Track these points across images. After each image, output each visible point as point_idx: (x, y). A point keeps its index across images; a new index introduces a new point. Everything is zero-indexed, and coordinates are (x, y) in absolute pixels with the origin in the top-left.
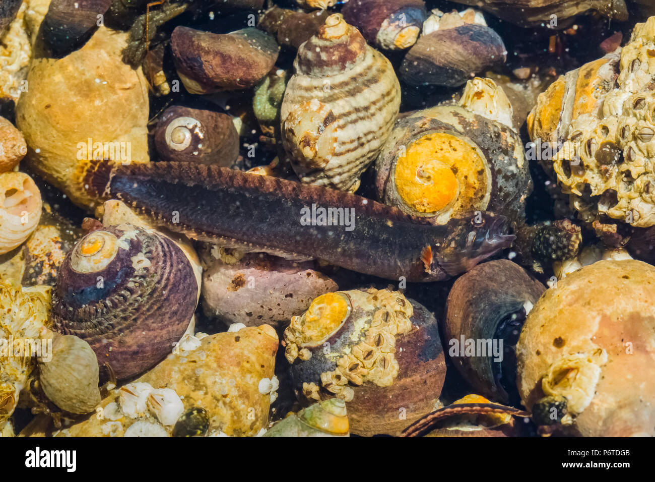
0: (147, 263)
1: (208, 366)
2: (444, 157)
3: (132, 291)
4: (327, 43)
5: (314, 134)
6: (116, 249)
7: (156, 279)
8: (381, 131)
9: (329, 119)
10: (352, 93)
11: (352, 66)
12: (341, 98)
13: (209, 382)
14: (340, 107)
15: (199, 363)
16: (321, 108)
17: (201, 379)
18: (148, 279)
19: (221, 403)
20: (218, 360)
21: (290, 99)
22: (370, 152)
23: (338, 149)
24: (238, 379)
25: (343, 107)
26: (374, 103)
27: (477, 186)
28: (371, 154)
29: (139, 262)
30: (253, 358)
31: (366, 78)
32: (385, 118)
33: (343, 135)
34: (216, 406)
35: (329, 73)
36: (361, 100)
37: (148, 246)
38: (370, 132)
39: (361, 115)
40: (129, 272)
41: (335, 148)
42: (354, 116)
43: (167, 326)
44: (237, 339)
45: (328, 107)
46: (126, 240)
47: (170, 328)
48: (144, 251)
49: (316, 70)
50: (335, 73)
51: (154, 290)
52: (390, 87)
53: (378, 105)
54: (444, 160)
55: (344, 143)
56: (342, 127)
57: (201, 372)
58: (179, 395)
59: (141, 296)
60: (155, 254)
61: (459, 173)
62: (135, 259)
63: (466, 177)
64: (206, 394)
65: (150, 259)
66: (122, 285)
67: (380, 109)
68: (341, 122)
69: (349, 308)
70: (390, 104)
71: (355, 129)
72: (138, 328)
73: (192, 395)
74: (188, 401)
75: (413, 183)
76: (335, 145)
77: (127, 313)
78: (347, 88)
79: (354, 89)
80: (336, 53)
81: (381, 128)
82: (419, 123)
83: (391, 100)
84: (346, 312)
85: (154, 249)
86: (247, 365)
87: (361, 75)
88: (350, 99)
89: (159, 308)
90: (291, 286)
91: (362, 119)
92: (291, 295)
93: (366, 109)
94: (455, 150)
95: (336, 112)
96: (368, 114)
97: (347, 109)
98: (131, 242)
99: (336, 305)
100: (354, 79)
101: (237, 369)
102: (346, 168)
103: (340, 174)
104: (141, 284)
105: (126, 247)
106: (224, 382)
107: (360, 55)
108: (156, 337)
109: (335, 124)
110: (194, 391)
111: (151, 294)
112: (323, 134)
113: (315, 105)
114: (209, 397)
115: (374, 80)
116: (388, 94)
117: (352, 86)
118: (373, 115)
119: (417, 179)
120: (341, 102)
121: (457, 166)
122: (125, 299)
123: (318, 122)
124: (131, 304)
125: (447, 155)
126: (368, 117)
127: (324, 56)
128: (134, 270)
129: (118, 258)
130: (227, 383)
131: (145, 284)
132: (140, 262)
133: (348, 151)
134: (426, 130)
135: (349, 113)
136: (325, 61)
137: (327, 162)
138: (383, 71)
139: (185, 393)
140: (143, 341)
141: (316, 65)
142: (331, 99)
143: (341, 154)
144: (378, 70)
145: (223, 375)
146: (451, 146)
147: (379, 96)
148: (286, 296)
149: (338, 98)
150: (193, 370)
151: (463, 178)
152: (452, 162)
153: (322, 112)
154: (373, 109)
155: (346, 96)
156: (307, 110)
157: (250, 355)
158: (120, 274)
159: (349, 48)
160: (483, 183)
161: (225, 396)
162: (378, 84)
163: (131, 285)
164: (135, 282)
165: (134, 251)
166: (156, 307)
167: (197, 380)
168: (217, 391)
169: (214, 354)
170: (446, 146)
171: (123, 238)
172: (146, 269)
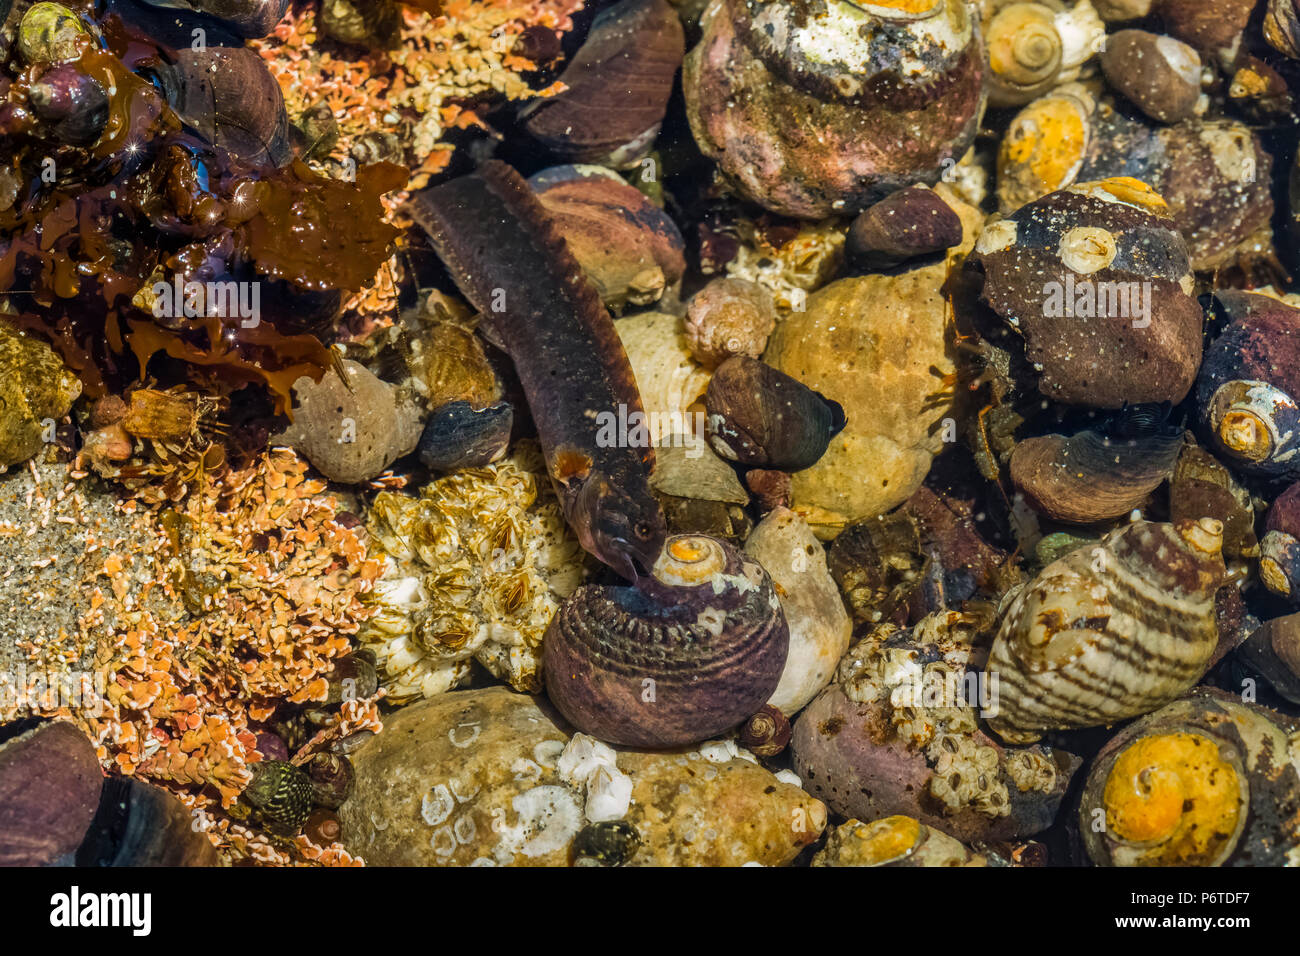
0: (716, 629)
1: (702, 791)
2: (1190, 778)
3: (666, 640)
4: (1180, 543)
5: (1067, 620)
6: (706, 579)
7: (708, 656)
8: (1134, 700)
9: (1098, 623)
10: (1150, 623)
11: (1180, 595)
12: (1134, 616)
13: (682, 811)
14: (1124, 624)
15: (697, 781)
16: (1101, 603)
17: (677, 799)
18: (697, 647)
19: (674, 846)
20: (723, 794)
21: (1072, 562)
22: (1096, 709)
23: (1070, 669)
24: (722, 836)
25: (1125, 627)
26: (1162, 659)
27: (1201, 849)
28: (1094, 714)
29: (710, 619)
30: (764, 828)
31: (1181, 624)
32: (1154, 689)
33: (1094, 659)
34: (664, 846)
35: (1148, 577)
36: (1153, 641)
37: (744, 614)
38: (1121, 686)
39: (1135, 656)
40: (687, 617)
41: (1068, 662)
42: (1125, 649)
43: (660, 716)
44: (770, 790)
45: (1109, 610)
46: (728, 584)
47: (662, 721)
48: (732, 615)
49: (1135, 560)
50: (1155, 584)
51: (690, 665)
52: (1195, 661)
53: (1164, 667)
54: (1186, 784)
55: (1083, 668)
56: (1100, 648)
57: (686, 792)
58: (633, 796)
59: (668, 655)
60: (739, 630)
61: (1190, 815)
62: (710, 611)
63: (1194, 827)
64: (666, 821)
65: (726, 629)
66: (665, 621)
67: (1160, 673)
68: (1106, 641)
69: (909, 852)
70: (1174, 681)
71: (1111, 665)
72: (629, 685)
73: (649, 809)
74: (636, 812)
75: (1128, 781)
76: (1073, 658)
77: (635, 657)
78: (1150, 612)
79: (1158, 621)
80: (1179, 562)
81: (1137, 695)
82: (1210, 715)
83: (1181, 679)
84: (902, 852)
85: (746, 624)
86: (748, 830)
87: (1179, 614)
88: (1142, 628)
89: (671, 688)
90: (877, 783)
91: (1131, 662)
92: (869, 794)
93: (1148, 656)
94: (1212, 783)
95: (1112, 625)
96: (1143, 664)
97: (1127, 634)
98: (731, 591)
99: (899, 837)
100: (1168, 611)
101: (731, 823)
102: (1051, 700)
103: (1039, 699)
104: (682, 643)
105: (719, 588)
106: (701, 825)
107: (1201, 594)
108: (637, 714)
109: (1097, 637)
110: (655, 806)
111: (680, 665)
112: (1075, 631)
113: (1098, 593)
114: (665, 827)
115: (1187, 636)
116: (1186, 667)
117: (1158, 616)
118: (1147, 671)
119: (1135, 779)
120: (1128, 620)
121: (1197, 804)
122: (650, 640)
123: (1084, 612)
124: (649, 651)
125: (1197, 780)
126: (1139, 668)
127: (1162, 552)
128: (695, 621)
129: (694, 591)
130: (705, 830)
131: (687, 647)
132: (712, 621)
133: (1078, 682)
134: (1208, 729)
135: (1122, 641)
136: (1157, 558)
137: (1044, 668)
138: (1206, 639)
139: (641, 799)
140: (619, 702)
141: (1141, 553)
142: (1122, 607)
143: (1066, 677)
144: (1201, 631)
145: (707, 817)
146: (1212, 774)
147: (1173, 658)
148: (863, 790)
149: (1129, 612)
150: (679, 782)
151: (1189, 825)
152: (1194, 794)
153: (1099, 607)
154: (1152, 664)
155: (1141, 620)
156: (1084, 588)
157: (763, 821)
158: (676, 608)
159: (1200, 572)
160: (1212, 853)
161: (687, 843)
162: (1187, 645)
163: (673, 631)
164: (680, 634)
165: (719, 602)
166: (669, 684)
167: (671, 797)
168: (683, 829)
169: (725, 784)
170: (1206, 770)
171: (728, 578)
172: (708, 634)
